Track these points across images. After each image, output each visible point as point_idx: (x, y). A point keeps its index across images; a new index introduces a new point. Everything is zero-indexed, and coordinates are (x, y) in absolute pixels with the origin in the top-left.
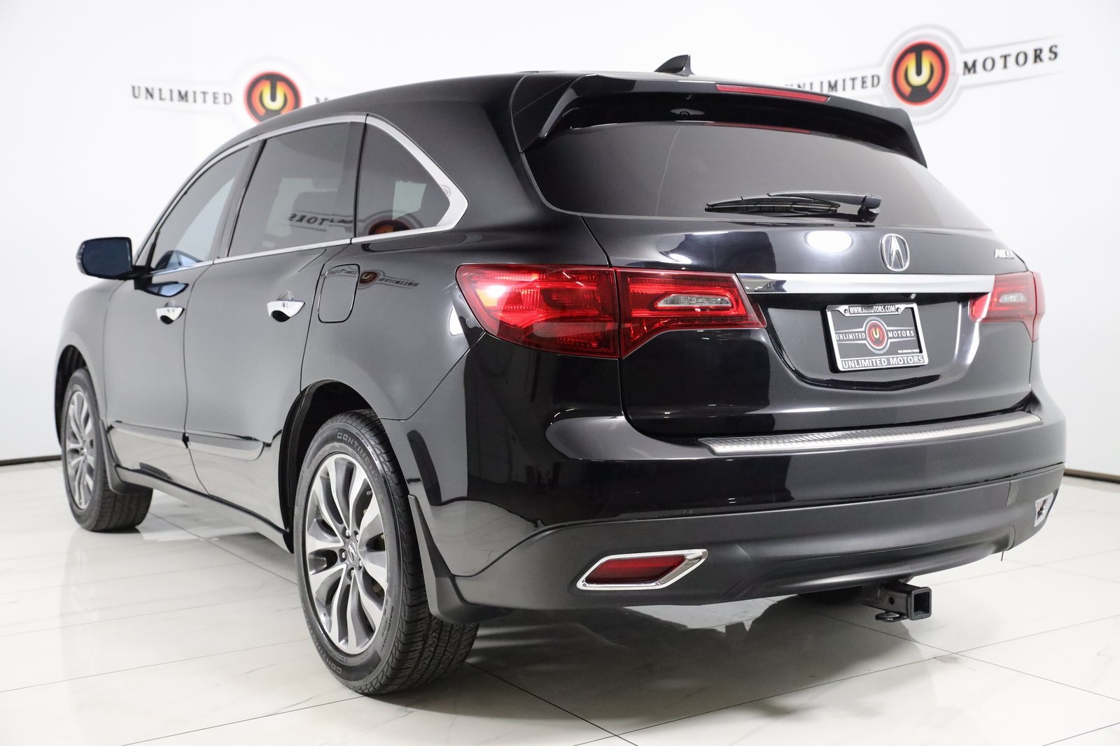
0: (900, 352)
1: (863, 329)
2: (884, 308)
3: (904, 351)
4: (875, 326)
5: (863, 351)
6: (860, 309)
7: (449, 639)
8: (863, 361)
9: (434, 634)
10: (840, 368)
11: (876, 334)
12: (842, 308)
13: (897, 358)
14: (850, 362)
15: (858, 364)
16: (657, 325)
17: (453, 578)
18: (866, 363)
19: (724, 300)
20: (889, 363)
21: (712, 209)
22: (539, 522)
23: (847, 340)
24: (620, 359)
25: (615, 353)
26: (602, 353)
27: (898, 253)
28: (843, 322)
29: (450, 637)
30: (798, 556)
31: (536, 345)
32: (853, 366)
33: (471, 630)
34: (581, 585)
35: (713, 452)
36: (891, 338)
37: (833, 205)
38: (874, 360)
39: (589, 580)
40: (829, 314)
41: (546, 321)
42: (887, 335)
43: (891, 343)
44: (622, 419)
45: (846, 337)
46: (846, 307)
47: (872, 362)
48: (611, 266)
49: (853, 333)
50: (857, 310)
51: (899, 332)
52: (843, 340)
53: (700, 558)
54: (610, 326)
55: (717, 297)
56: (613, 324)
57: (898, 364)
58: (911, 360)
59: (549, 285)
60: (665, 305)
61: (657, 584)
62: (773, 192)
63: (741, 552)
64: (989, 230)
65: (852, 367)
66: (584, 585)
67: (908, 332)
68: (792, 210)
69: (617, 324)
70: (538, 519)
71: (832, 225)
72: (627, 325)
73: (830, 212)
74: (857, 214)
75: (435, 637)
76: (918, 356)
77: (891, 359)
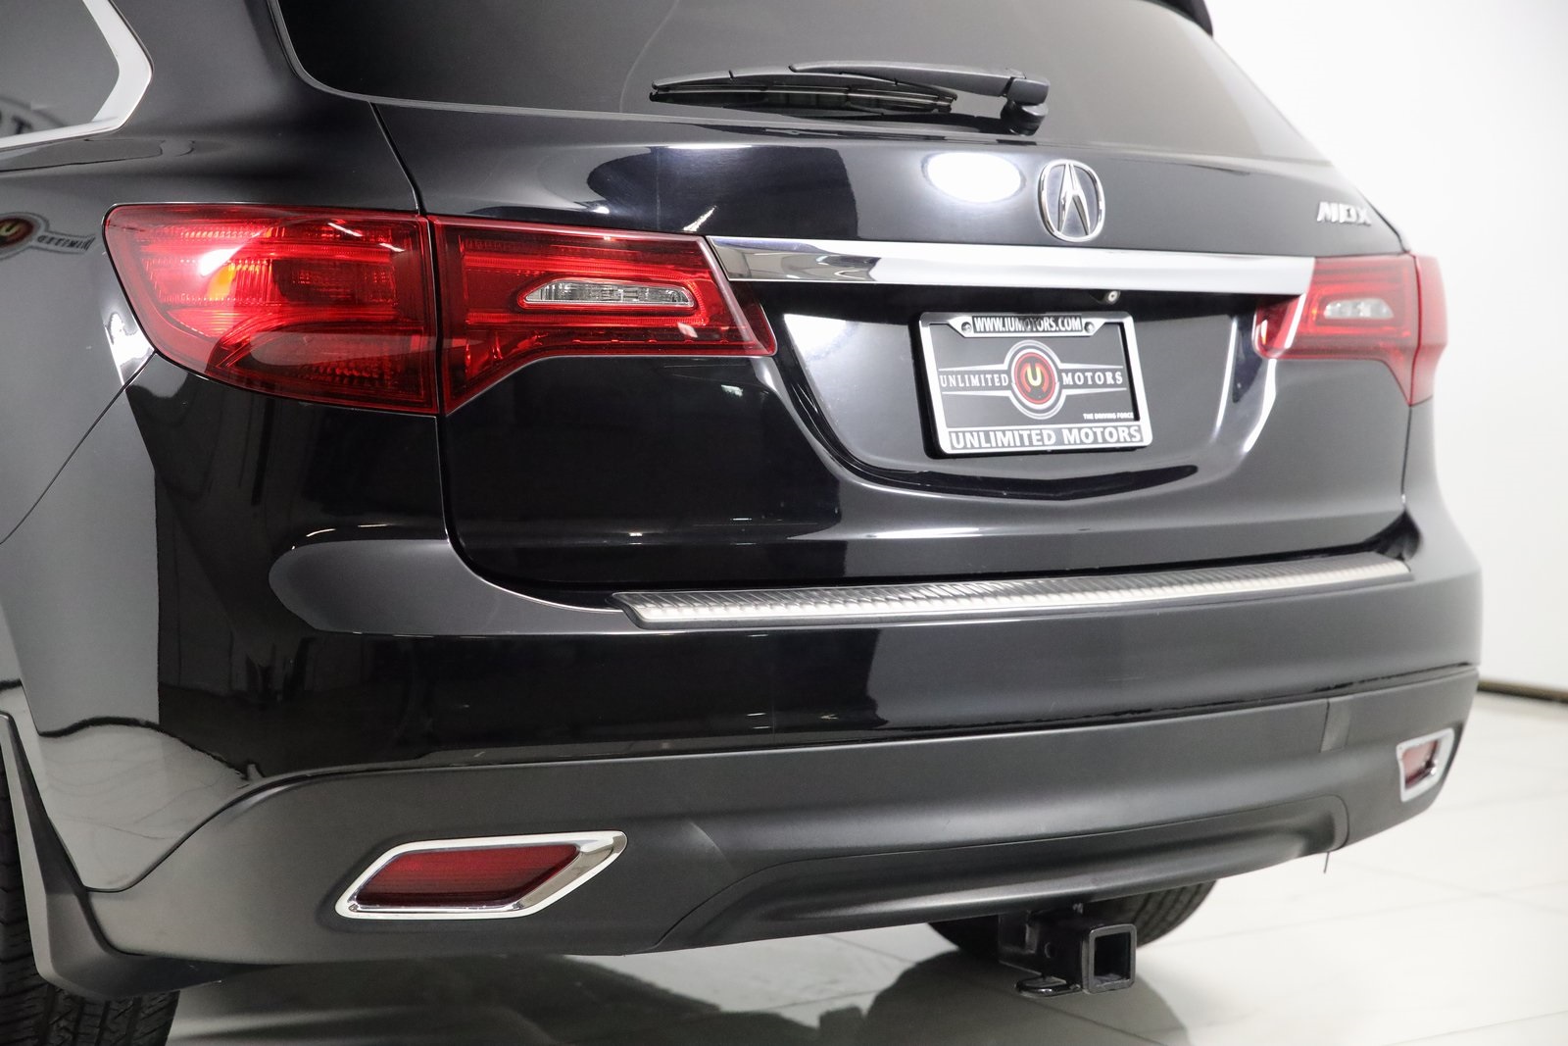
0: (1087, 416)
1: (1004, 367)
2: (1056, 322)
3: (1098, 416)
4: (1032, 360)
5: (1004, 414)
6: (998, 322)
7: (101, 1034)
8: (1000, 434)
9: (63, 1023)
10: (946, 445)
11: (1035, 378)
12: (957, 321)
13: (1080, 429)
14: (968, 435)
15: (988, 440)
16: (523, 345)
17: (85, 894)
18: (1006, 439)
19: (680, 295)
20: (1060, 441)
21: (665, 95)
22: (252, 769)
23: (965, 389)
24: (441, 417)
25: (429, 403)
26: (406, 404)
27: (1077, 201)
28: (959, 349)
29: (103, 1028)
30: (833, 849)
31: (264, 384)
32: (976, 445)
33: (155, 1012)
34: (345, 907)
35: (639, 622)
36: (1068, 387)
37: (941, 96)
38: (1025, 434)
39: (365, 898)
40: (926, 333)
41: (279, 329)
42: (1061, 379)
43: (1069, 398)
44: (447, 545)
45: (963, 381)
46: (967, 318)
47: (1021, 436)
48: (424, 213)
49: (979, 373)
50: (991, 325)
51: (1089, 375)
52: (957, 388)
53: (611, 849)
54: (418, 344)
55: (663, 286)
56: (425, 339)
57: (1082, 443)
58: (1111, 434)
59: (294, 251)
60: (545, 301)
61: (521, 907)
62: (797, 62)
63: (701, 838)
64: (1325, 164)
65: (973, 447)
66: (353, 909)
67: (1109, 375)
68: (849, 104)
69: (434, 340)
70: (250, 762)
71: (941, 139)
72: (457, 343)
73: (936, 111)
74: (999, 117)
75: (66, 1029)
76: (1129, 427)
77: (1066, 433)
